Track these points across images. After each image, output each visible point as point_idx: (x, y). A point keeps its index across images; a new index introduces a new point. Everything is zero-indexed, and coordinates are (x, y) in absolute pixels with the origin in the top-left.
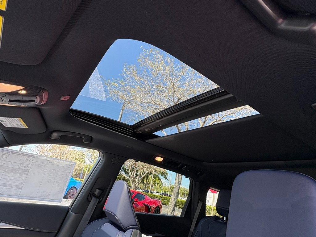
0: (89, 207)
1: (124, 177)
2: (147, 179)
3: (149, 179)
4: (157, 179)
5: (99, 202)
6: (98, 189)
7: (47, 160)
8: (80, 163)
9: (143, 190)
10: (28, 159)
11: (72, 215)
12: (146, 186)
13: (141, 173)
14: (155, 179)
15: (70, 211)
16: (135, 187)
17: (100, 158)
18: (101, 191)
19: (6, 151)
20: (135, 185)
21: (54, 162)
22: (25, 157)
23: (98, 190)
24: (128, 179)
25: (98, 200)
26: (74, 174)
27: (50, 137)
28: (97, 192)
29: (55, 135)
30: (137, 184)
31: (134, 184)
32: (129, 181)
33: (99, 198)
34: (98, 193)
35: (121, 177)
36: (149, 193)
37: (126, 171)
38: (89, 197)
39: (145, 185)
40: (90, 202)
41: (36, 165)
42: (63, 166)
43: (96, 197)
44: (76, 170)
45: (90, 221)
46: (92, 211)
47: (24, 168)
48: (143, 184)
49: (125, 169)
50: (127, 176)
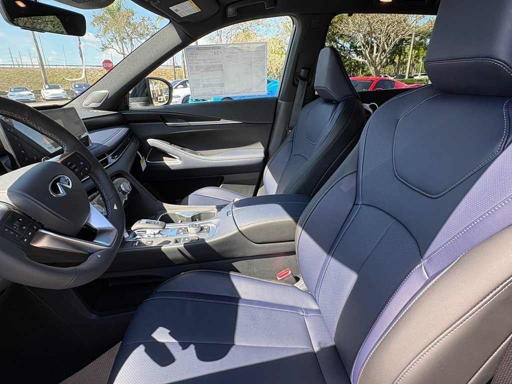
0: (297, 92)
1: (357, 62)
2: (400, 56)
3: (406, 53)
4: (422, 49)
5: (308, 85)
6: (303, 68)
7: (234, 48)
8: (279, 56)
9: (395, 77)
10: (216, 52)
11: (282, 104)
12: (398, 68)
13: (384, 44)
14: (417, 52)
15: (279, 100)
16: (376, 72)
17: (295, 26)
18: (307, 70)
19: (193, 49)
20: (376, 68)
21: (243, 48)
22: (212, 50)
23: (303, 70)
24: (364, 64)
25: (306, 83)
26: (277, 76)
27: (226, 15)
28: (303, 73)
29: (230, 10)
30: (378, 66)
31: (373, 68)
32: (366, 67)
33: (307, 80)
34: (304, 75)
35: (351, 63)
36: (406, 78)
37: (358, 49)
38: (295, 82)
39: (397, 66)
40: (298, 86)
41: (226, 57)
42: (254, 50)
43: (302, 79)
44: (277, 70)
45: (304, 105)
46: (302, 95)
47: (216, 64)
48: (392, 66)
49: (356, 46)
50: (361, 58)
